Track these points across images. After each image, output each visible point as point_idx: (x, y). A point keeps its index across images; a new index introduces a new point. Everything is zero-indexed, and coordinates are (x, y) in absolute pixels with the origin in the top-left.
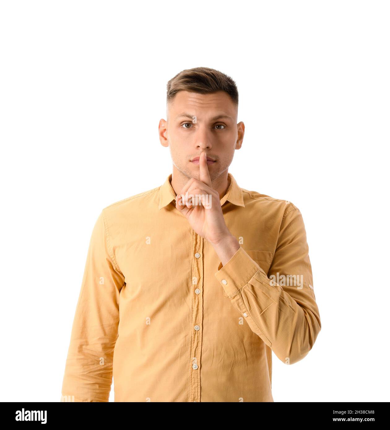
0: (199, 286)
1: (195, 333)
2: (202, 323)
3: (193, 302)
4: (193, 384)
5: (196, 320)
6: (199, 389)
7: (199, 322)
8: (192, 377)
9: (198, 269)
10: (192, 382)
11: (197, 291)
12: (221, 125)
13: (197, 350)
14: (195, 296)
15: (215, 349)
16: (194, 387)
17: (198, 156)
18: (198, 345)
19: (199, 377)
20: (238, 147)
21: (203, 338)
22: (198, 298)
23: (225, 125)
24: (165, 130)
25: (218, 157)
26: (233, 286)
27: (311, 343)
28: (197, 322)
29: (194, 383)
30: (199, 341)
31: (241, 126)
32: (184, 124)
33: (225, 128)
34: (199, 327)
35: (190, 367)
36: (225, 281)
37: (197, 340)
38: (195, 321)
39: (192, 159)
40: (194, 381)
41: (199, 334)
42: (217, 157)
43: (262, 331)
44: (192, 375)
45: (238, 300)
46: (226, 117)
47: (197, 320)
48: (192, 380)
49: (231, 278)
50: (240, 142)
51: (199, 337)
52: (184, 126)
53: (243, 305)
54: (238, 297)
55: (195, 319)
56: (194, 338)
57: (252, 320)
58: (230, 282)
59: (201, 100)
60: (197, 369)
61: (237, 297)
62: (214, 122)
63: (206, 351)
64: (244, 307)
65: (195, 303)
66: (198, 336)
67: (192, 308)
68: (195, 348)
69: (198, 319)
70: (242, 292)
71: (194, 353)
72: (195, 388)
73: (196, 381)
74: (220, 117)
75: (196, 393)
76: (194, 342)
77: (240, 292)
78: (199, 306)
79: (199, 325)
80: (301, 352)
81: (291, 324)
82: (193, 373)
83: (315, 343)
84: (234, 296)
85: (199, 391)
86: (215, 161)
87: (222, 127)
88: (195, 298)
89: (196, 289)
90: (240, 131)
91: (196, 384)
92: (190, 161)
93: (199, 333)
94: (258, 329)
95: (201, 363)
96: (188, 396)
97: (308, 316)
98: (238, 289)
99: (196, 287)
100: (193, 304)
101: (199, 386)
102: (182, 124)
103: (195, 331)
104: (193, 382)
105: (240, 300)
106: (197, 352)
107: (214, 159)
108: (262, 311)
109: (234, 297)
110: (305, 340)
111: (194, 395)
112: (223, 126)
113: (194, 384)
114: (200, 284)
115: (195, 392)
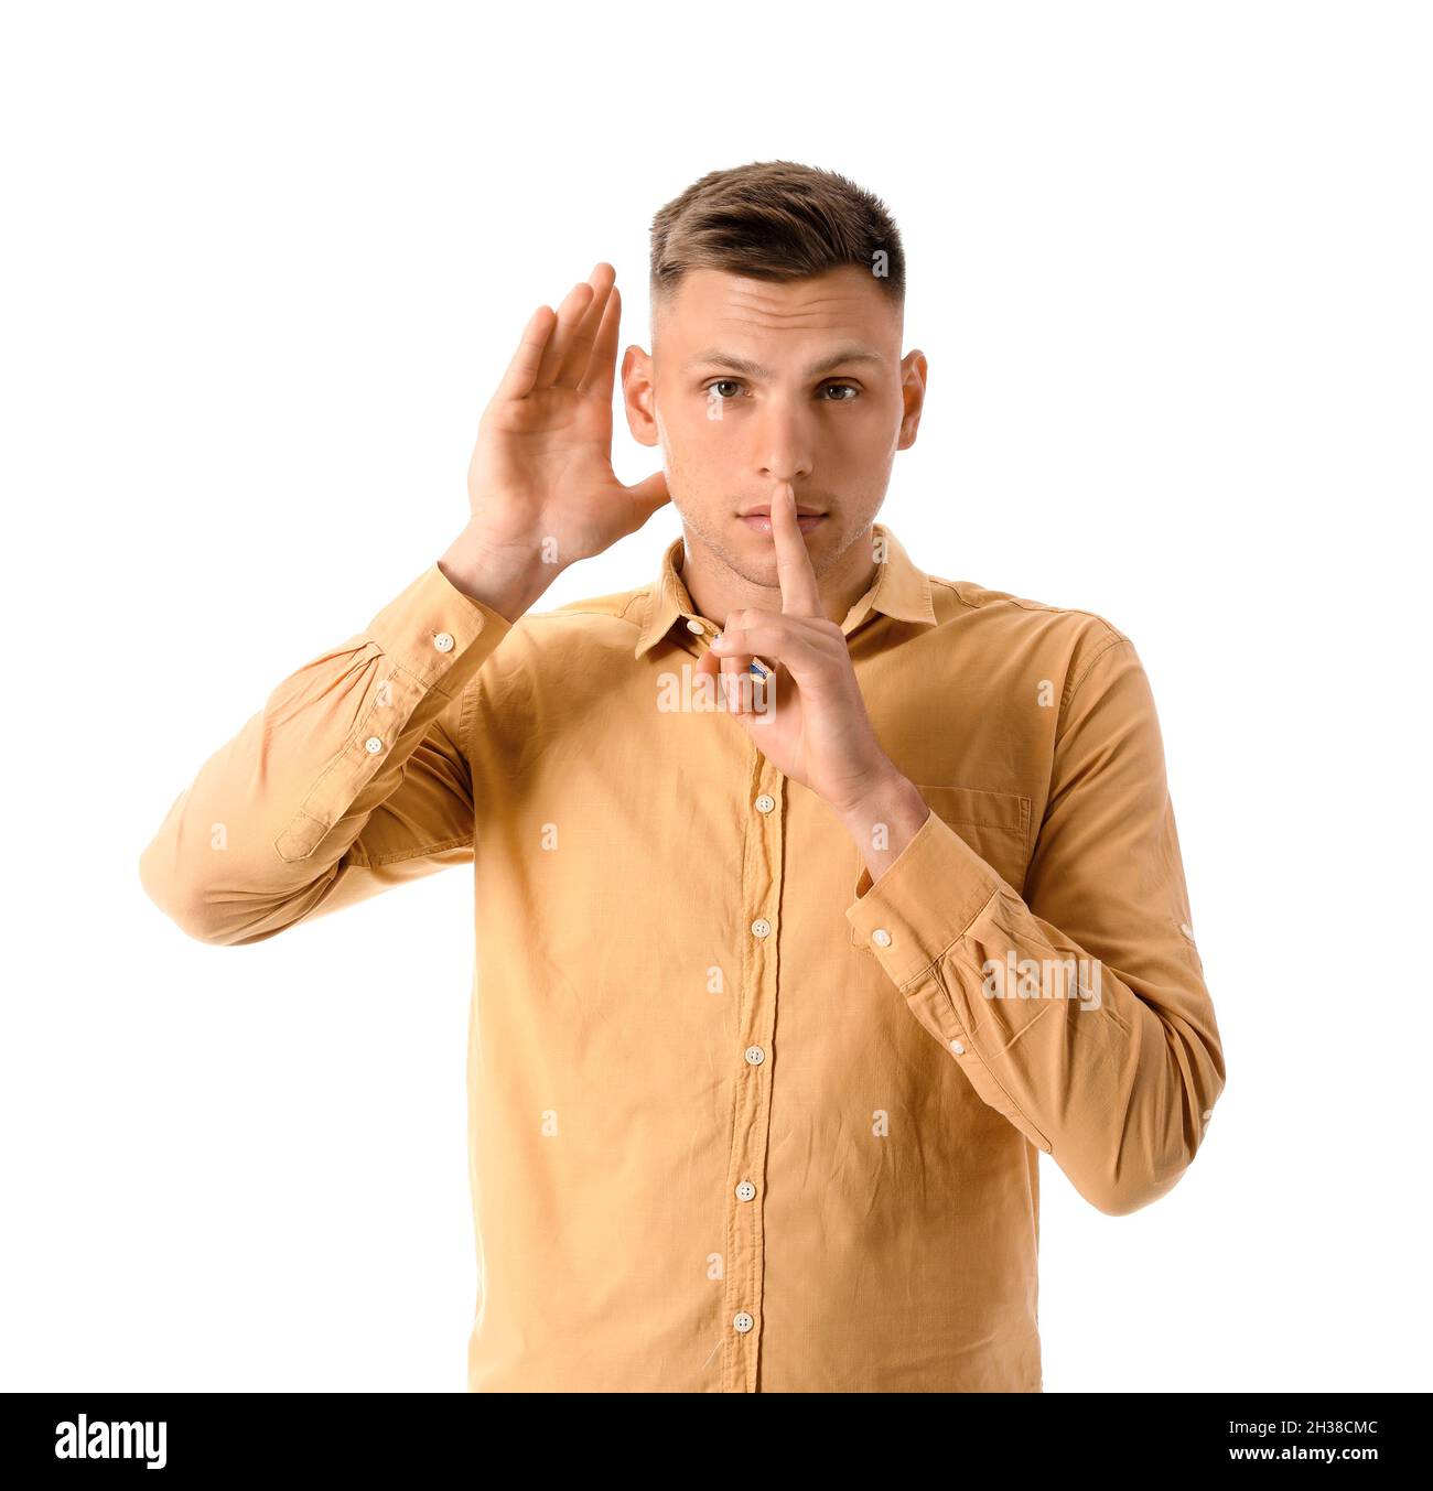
0: (768, 910)
1: (746, 1071)
2: (772, 1038)
3: (744, 967)
4: (736, 1251)
5: (752, 1027)
6: (759, 1268)
7: (762, 1037)
8: (735, 1227)
9: (765, 851)
10: (733, 1243)
11: (759, 928)
12: (845, 388)
13: (754, 1133)
14: (752, 946)
15: (816, 1133)
16: (738, 1261)
17: (766, 503)
18: (757, 1115)
19: (758, 1228)
20: (907, 441)
21: (774, 1089)
22: (763, 951)
23: (859, 387)
24: (645, 385)
25: (833, 502)
26: (914, 950)
27: (1191, 1141)
28: (755, 1036)
29: (742, 1248)
30: (759, 1100)
31: (914, 369)
32: (713, 385)
33: (858, 393)
34: (760, 1054)
35: (728, 1192)
36: (885, 935)
37: (754, 1097)
38: (748, 1031)
39: (743, 509)
40: (742, 1239)
41: (759, 1077)
42: (830, 499)
43: (1014, 1102)
44: (733, 1219)
45: (932, 996)
46: (862, 358)
47: (755, 1029)
48: (732, 1236)
49: (904, 921)
50: (911, 422)
51: (760, 1088)
52: (715, 391)
53: (951, 1013)
54: (933, 986)
55: (749, 1024)
56: (745, 1089)
57: (981, 1065)
58: (901, 938)
59: (775, 303)
60: (753, 1199)
61: (930, 986)
62: (820, 377)
63: (786, 1135)
64: (953, 1020)
65: (751, 969)
66: (757, 1084)
67: (742, 988)
68: (746, 1126)
69: (761, 1026)
70: (946, 969)
71: (741, 1141)
72: (742, 1265)
73: (748, 1242)
74: (843, 359)
75: (749, 1284)
76: (742, 1107)
77: (939, 970)
78: (765, 979)
79: (761, 1044)
80: (1156, 1175)
81: (1116, 1076)
82: (737, 1212)
83: (1205, 1140)
84: (917, 983)
85: (758, 1275)
86: (825, 515)
87: (849, 392)
88: (751, 952)
89: (753, 921)
90: (911, 383)
91: (747, 1253)
92: (738, 516)
93: (762, 1074)
94: (1002, 1095)
95: (768, 1178)
96: (721, 1293)
97: (1177, 1042)
98: (930, 957)
99: (755, 912)
100: (745, 974)
101: (758, 1260)
102: (707, 384)
103: (748, 1065)
104: (736, 1244)
105: (940, 998)
106: (753, 1141)
107: (820, 509)
108: (1012, 1036)
109: (918, 990)
110: (1172, 1132)
111: (739, 1289)
112: (851, 388)
113: (740, 1253)
114: (769, 905)
115: (743, 1280)
